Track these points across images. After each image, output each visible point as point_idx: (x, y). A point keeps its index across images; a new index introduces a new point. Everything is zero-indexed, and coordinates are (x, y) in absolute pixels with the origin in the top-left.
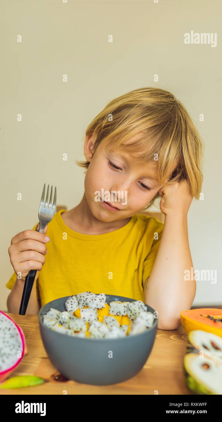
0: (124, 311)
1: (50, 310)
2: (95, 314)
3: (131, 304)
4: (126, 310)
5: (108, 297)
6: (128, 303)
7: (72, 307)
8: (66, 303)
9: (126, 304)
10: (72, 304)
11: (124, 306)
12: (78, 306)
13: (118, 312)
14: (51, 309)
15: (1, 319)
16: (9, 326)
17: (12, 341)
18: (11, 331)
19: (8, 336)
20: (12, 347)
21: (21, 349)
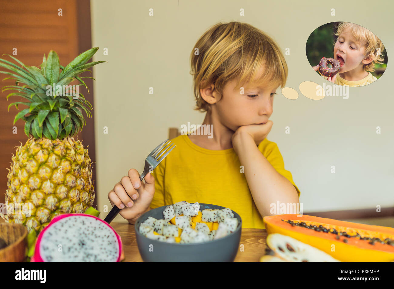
0: (214, 218)
2: (188, 221)
3: (220, 211)
4: (216, 217)
6: (218, 210)
7: (169, 215)
8: (164, 212)
9: (215, 211)
10: (169, 213)
11: (214, 214)
12: (174, 214)
13: (209, 219)
14: (149, 217)
15: (102, 227)
16: (108, 234)
17: (110, 248)
18: (110, 239)
19: (106, 243)
20: (109, 253)
21: (117, 255)
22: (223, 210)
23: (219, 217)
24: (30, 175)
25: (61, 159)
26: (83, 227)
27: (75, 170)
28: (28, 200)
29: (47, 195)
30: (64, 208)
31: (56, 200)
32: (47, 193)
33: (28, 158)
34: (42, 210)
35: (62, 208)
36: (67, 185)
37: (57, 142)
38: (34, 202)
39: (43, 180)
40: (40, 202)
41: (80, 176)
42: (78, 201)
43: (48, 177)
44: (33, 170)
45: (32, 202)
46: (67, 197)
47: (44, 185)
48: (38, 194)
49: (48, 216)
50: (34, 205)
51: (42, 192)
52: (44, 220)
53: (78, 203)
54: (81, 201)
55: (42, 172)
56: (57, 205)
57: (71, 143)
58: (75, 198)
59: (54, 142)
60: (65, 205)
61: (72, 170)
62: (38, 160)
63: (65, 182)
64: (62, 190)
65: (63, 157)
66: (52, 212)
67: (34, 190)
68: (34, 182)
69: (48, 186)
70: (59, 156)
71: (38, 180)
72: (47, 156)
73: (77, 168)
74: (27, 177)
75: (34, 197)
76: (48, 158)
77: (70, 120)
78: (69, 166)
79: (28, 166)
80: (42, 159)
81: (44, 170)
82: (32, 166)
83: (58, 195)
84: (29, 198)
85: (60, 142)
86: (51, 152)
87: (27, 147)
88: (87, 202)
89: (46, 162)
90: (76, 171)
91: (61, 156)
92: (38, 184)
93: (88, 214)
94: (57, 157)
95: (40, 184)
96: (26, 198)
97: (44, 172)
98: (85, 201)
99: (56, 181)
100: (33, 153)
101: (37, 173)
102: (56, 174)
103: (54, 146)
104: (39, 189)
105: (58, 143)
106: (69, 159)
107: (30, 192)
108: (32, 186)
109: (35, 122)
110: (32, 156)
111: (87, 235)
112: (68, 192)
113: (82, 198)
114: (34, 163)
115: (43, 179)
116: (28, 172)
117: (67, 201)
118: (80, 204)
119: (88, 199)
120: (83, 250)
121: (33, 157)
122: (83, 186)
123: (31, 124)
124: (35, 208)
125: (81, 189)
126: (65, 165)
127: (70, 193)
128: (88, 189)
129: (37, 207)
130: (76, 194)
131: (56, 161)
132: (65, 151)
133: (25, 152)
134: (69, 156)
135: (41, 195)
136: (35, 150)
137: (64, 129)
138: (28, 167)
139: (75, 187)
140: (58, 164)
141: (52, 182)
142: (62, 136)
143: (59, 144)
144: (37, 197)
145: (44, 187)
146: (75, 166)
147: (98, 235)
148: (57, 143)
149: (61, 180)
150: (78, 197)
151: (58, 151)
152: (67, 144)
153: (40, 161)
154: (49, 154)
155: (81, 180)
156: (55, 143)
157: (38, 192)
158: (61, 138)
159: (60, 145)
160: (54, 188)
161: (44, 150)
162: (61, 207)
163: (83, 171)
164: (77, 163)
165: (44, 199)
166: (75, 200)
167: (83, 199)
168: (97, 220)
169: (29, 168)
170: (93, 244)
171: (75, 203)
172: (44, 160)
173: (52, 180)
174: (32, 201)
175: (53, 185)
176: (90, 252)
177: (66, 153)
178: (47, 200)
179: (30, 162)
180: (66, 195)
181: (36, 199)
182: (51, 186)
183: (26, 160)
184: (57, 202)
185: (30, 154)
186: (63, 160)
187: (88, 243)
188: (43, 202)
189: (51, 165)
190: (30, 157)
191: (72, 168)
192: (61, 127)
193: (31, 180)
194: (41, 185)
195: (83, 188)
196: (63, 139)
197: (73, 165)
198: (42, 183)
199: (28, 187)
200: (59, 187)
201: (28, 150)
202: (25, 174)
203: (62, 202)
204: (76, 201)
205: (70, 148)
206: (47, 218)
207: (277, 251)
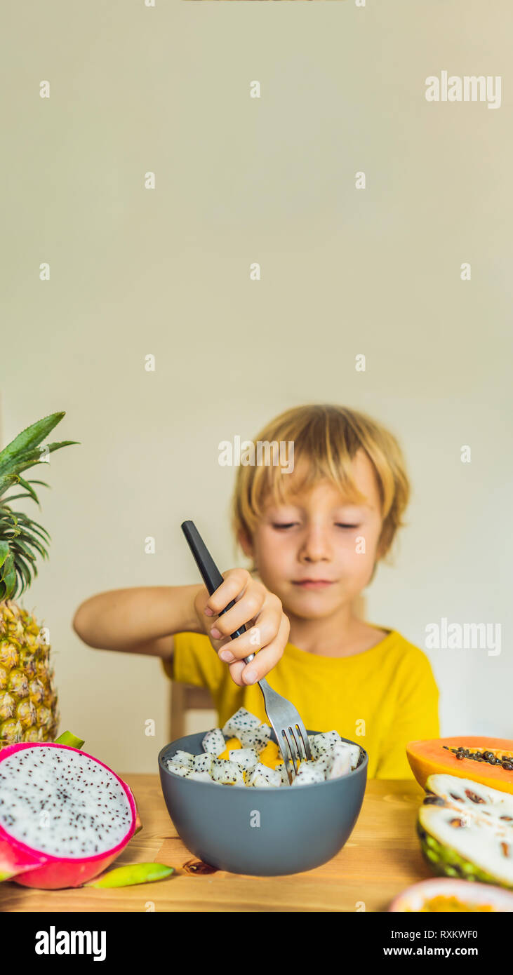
1: (175, 753)
3: (318, 738)
7: (215, 748)
8: (204, 743)
10: (214, 743)
12: (225, 746)
14: (178, 752)
15: (93, 769)
16: (106, 781)
17: (114, 805)
18: (111, 789)
19: (105, 796)
20: (114, 814)
21: (130, 818)
23: (315, 747)
26: (60, 767)
42: (34, 724)
53: (34, 728)
54: (39, 725)
58: (29, 719)
88: (49, 727)
90: (29, 666)
93: (63, 744)
98: (46, 725)
111: (69, 781)
113: (41, 719)
118: (38, 731)
119: (50, 722)
120: (67, 807)
122: (42, 696)
125: (39, 702)
127: (19, 708)
130: (31, 711)
147: (89, 782)
150: (33, 716)
155: (38, 684)
163: (40, 666)
164: (28, 649)
166: (29, 721)
167: (42, 721)
168: (81, 755)
170: (83, 797)
171: (29, 728)
176: (81, 810)
187: (74, 795)
191: (20, 660)
204: (30, 724)
207: (450, 799)
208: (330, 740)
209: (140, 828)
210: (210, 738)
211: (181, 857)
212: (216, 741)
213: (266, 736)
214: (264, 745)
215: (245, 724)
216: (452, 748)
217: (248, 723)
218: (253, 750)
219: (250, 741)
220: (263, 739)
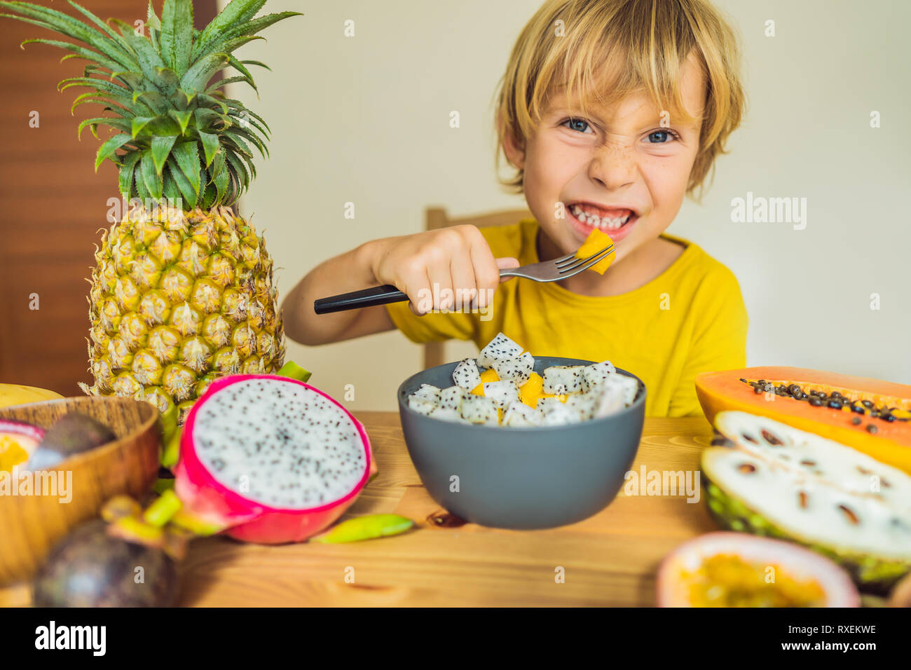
0: (573, 383)
1: (421, 388)
2: (515, 391)
3: (588, 370)
4: (577, 382)
5: (539, 361)
6: (582, 367)
7: (467, 381)
8: (454, 375)
9: (577, 369)
10: (467, 376)
11: (575, 374)
12: (479, 378)
13: (561, 388)
14: (423, 385)
15: (320, 405)
16: (336, 419)
17: (344, 447)
18: (342, 428)
19: (334, 437)
20: (344, 458)
21: (363, 463)
22: (595, 365)
23: (585, 381)
24: (143, 291)
25: (211, 255)
26: (281, 403)
27: (242, 281)
28: (143, 350)
29: (186, 336)
30: (225, 368)
31: (207, 349)
32: (185, 333)
33: (134, 251)
34: (175, 371)
35: (219, 369)
36: (228, 315)
37: (198, 215)
38: (158, 354)
39: (173, 303)
40: (171, 353)
41: (254, 294)
42: (253, 353)
43: (184, 296)
44: (149, 279)
45: (152, 353)
46: (229, 344)
47: (176, 315)
48: (164, 335)
49: (191, 386)
50: (158, 359)
51: (174, 331)
52: (182, 394)
53: (254, 358)
54: (260, 354)
55: (170, 283)
56: (210, 360)
57: (228, 220)
58: (247, 347)
59: (190, 215)
60: (226, 362)
61: (237, 282)
62: (159, 256)
63: (223, 307)
64: (217, 326)
65: (214, 250)
66: (200, 376)
67: (155, 324)
68: (154, 307)
69: (185, 317)
70: (205, 247)
71: (164, 304)
72: (178, 247)
73: (247, 276)
74: (135, 296)
75: (155, 340)
76: (180, 253)
77: (223, 161)
78: (230, 271)
79: (136, 269)
80: (167, 254)
81: (175, 280)
82: (146, 270)
83: (210, 338)
84: (144, 344)
85: (204, 217)
86: (185, 237)
87: (127, 228)
88: (271, 357)
89: (177, 260)
90: (246, 285)
91: (210, 247)
92: (163, 312)
93: (286, 377)
94: (201, 249)
95: (167, 313)
96: (139, 345)
97: (175, 284)
98: (268, 354)
99: (204, 306)
100: (146, 241)
101: (158, 286)
102: (202, 288)
103: (192, 225)
104: (166, 323)
105: (199, 218)
106: (228, 254)
107: (146, 332)
108: (150, 316)
109: (143, 165)
110: (144, 248)
111: (292, 419)
112: (231, 330)
113: (262, 347)
114: (149, 263)
115: (173, 299)
116: (137, 284)
117: (231, 353)
118: (259, 361)
119: (273, 351)
120: (287, 450)
121: (147, 248)
122: (263, 320)
123: (134, 172)
124: (160, 367)
125: (259, 327)
126: (220, 267)
127: (235, 334)
128: (272, 328)
129: (165, 364)
130: (250, 337)
131: (200, 259)
132: (217, 236)
133: (124, 238)
134: (228, 247)
135: (171, 338)
136: (149, 234)
137: (213, 185)
138: (138, 272)
139: (245, 320)
140: (205, 265)
141: (193, 308)
142: (207, 202)
143: (202, 220)
144: (162, 343)
145: (178, 319)
146: (241, 271)
147: (315, 420)
148: (196, 219)
149: (213, 303)
150: (252, 343)
151: (201, 235)
152: (220, 220)
153: (163, 258)
154: (182, 243)
155: (258, 305)
156: (193, 217)
157: (163, 329)
158: (206, 207)
159: (205, 224)
160: (199, 322)
161: (169, 234)
162: (216, 365)
163: (261, 285)
164: (246, 265)
165: (179, 348)
166: (247, 350)
167: (263, 349)
168: (306, 389)
169: (140, 274)
170: (307, 439)
171: (248, 358)
172: (172, 256)
173: (194, 303)
174: (152, 350)
175: (196, 315)
176: (305, 454)
177: (221, 242)
178: (185, 349)
179: (140, 261)
180: (228, 338)
181: (162, 345)
182: (192, 316)
183: (131, 256)
184: (208, 354)
185: (138, 242)
186: (215, 257)
187: (297, 436)
188: (177, 354)
189: (189, 268)
190: (138, 250)
191: (235, 277)
192: (205, 177)
193: (147, 303)
194: (170, 315)
195: (263, 323)
196: (209, 210)
197: (238, 271)
198: (171, 309)
199: (141, 319)
200: (210, 320)
201: (131, 234)
202: (132, 290)
203: (219, 355)
204: (249, 353)
205: (226, 230)
206: (188, 389)
207: (741, 441)
208: (603, 372)
209: (376, 475)
210: (461, 369)
211: (425, 507)
212: (469, 372)
213: (528, 366)
214: (526, 378)
215: (504, 352)
216: (752, 381)
217: (508, 352)
218: (512, 382)
219: (508, 372)
220: (525, 371)
